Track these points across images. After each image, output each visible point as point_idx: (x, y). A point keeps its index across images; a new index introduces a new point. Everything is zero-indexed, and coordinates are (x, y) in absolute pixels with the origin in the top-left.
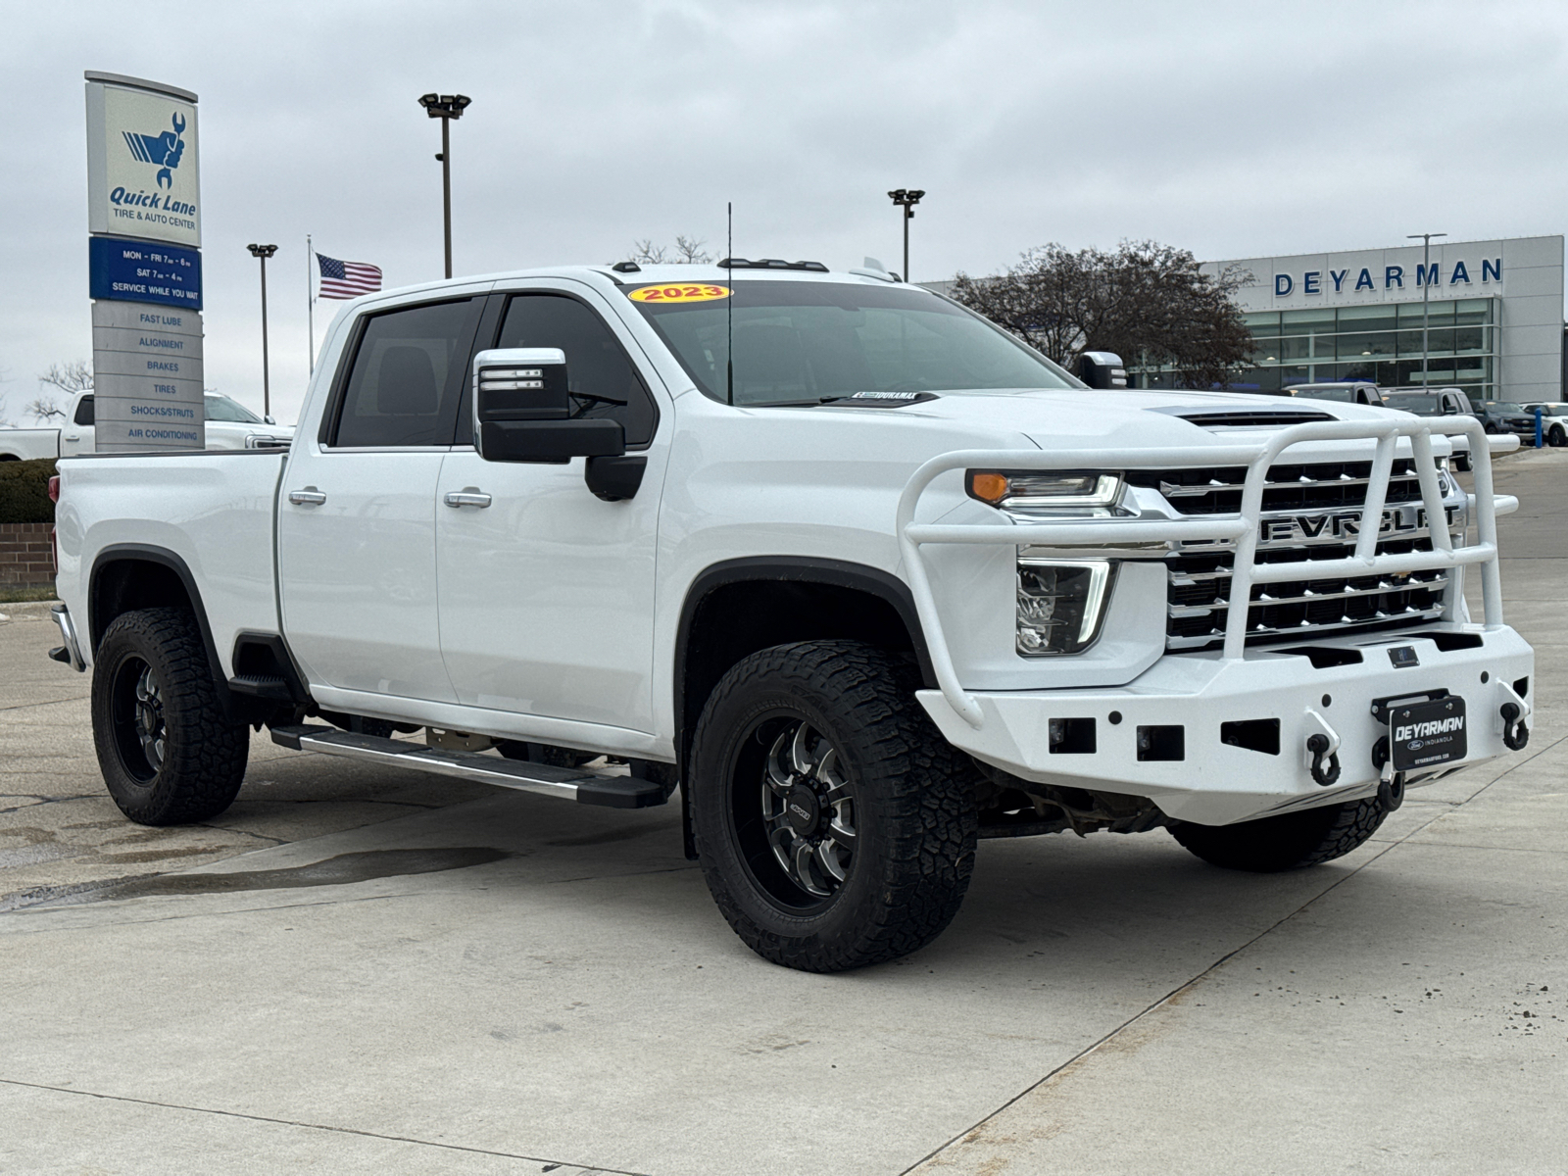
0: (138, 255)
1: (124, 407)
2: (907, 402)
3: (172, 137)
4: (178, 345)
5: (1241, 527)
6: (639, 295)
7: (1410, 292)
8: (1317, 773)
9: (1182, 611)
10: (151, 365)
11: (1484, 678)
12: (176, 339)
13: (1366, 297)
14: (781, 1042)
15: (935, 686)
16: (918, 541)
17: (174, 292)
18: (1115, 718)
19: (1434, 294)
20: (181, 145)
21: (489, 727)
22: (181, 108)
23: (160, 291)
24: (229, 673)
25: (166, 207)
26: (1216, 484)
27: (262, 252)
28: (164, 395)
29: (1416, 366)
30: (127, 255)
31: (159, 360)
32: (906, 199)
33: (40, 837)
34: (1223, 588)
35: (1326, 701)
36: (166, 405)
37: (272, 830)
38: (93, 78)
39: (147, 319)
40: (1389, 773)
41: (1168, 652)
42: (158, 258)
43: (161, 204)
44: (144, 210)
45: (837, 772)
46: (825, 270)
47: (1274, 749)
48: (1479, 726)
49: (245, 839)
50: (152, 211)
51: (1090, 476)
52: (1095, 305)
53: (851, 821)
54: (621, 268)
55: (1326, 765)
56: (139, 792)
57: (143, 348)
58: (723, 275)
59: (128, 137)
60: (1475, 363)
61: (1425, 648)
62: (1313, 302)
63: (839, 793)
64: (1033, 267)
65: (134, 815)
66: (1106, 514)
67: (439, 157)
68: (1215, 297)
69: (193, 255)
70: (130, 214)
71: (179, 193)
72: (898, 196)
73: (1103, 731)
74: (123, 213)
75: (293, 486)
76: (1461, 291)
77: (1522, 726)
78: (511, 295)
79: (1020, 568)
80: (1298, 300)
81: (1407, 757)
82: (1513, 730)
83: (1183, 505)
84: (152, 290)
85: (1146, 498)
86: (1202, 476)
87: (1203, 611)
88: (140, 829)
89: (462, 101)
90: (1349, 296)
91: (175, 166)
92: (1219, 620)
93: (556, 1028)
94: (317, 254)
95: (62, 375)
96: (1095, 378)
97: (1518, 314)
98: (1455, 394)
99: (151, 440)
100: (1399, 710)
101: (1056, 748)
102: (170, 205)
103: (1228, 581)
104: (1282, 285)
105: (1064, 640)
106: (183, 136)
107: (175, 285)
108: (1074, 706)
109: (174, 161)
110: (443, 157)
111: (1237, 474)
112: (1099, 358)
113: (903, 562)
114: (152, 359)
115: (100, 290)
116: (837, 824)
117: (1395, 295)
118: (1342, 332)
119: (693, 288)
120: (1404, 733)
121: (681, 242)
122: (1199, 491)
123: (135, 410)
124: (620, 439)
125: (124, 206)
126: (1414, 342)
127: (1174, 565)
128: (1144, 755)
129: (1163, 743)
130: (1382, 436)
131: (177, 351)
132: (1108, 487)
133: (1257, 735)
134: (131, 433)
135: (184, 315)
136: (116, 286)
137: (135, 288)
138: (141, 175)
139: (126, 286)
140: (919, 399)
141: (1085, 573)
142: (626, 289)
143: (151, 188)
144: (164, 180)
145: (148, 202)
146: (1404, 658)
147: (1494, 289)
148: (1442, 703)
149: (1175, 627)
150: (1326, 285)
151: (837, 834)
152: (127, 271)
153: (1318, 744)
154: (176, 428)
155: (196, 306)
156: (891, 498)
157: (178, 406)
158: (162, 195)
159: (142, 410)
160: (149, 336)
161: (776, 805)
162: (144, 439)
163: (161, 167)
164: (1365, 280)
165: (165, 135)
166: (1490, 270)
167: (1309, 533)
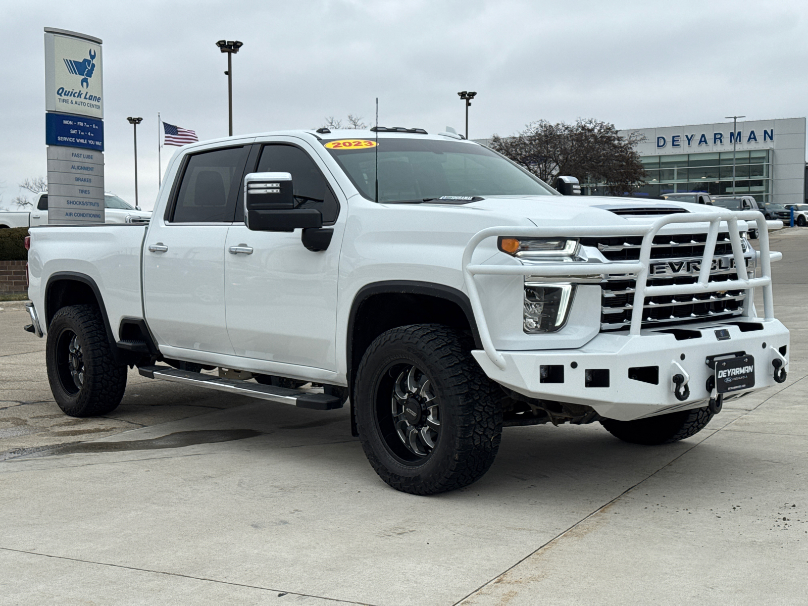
0: (71, 123)
1: (63, 201)
2: (468, 202)
3: (89, 62)
4: (91, 169)
5: (639, 267)
6: (330, 145)
7: (727, 146)
8: (677, 394)
9: (609, 310)
10: (77, 179)
11: (764, 345)
12: (91, 166)
13: (704, 149)
14: (401, 531)
15: (481, 348)
16: (473, 273)
17: (89, 141)
18: (574, 365)
19: (739, 147)
20: (93, 66)
21: (250, 367)
22: (94, 47)
23: (82, 141)
24: (117, 338)
25: (85, 98)
26: (627, 245)
27: (135, 121)
28: (84, 195)
29: (729, 184)
30: (65, 122)
31: (81, 177)
32: (467, 96)
33: (19, 422)
34: (630, 299)
35: (683, 357)
36: (85, 200)
37: (139, 420)
38: (49, 31)
39: (75, 156)
40: (715, 394)
41: (602, 331)
42: (81, 124)
43: (83, 96)
44: (75, 99)
45: (431, 392)
46: (426, 133)
47: (655, 382)
48: (761, 370)
50: (79, 100)
51: (562, 241)
52: (564, 152)
53: (437, 417)
54: (321, 131)
55: (682, 390)
56: (70, 399)
57: (73, 171)
58: (373, 135)
59: (66, 61)
60: (760, 183)
61: (734, 331)
62: (677, 151)
63: (432, 403)
64: (532, 132)
65: (68, 411)
66: (570, 260)
68: (626, 148)
69: (99, 123)
70: (67, 101)
71: (92, 90)
72: (463, 95)
73: (568, 372)
74: (64, 101)
75: (151, 243)
76: (753, 146)
77: (783, 370)
78: (264, 145)
79: (525, 287)
80: (669, 150)
81: (724, 386)
82: (778, 373)
83: (610, 256)
84: (78, 140)
85: (591, 252)
86: (619, 241)
87: (619, 310)
88: (70, 419)
89: (238, 44)
90: (695, 148)
91: (90, 77)
92: (628, 315)
93: (285, 523)
95: (31, 184)
96: (565, 190)
97: (782, 158)
98: (749, 199)
99: (77, 218)
100: (720, 362)
101: (543, 380)
102: (88, 97)
103: (632, 295)
104: (660, 142)
105: (548, 325)
106: (94, 61)
107: (89, 138)
108: (553, 359)
109: (90, 74)
111: (638, 240)
112: (567, 179)
113: (465, 283)
114: (78, 176)
115: (51, 140)
116: (430, 419)
117: (718, 148)
118: (691, 167)
119: (358, 142)
120: (722, 374)
121: (350, 118)
122: (618, 248)
123: (69, 203)
124: (320, 220)
125: (64, 97)
126: (728, 172)
127: (605, 286)
128: (589, 384)
129: (598, 378)
130: (713, 221)
131: (90, 172)
132: (571, 246)
133: (648, 374)
134: (67, 214)
135: (95, 154)
136: (59, 138)
137: (69, 139)
138: (73, 81)
139: (65, 139)
140: (474, 200)
141: (559, 290)
142: (323, 142)
143: (78, 88)
144: (85, 84)
145: (76, 95)
146: (723, 335)
147: (769, 145)
148: (742, 359)
149: (605, 318)
150: (683, 142)
151: (430, 424)
152: (65, 131)
153: (678, 379)
154: (86, 212)
155: (101, 149)
156: (459, 251)
157: (91, 200)
158: (84, 91)
159: (72, 202)
160: (76, 164)
161: (399, 409)
162: (73, 217)
163: (83, 77)
164: (703, 140)
165: (85, 60)
166: (768, 135)
167: (674, 270)
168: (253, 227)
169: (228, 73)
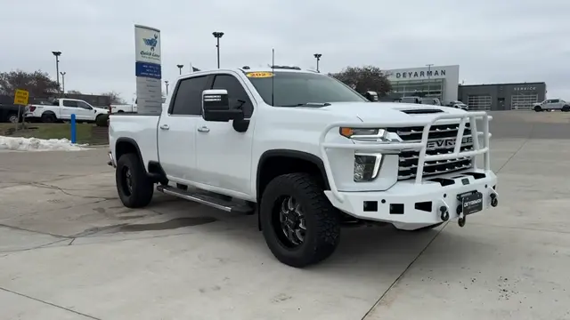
0: (147, 66)
1: (144, 101)
2: (322, 106)
3: (154, 40)
4: (156, 86)
5: (422, 145)
6: (249, 75)
7: (426, 77)
8: (442, 217)
9: (403, 169)
10: (150, 91)
11: (486, 186)
13: (416, 78)
14: (283, 297)
15: (330, 189)
16: (325, 148)
17: (155, 75)
18: (384, 201)
19: (431, 77)
20: (156, 42)
22: (157, 33)
24: (147, 171)
26: (413, 131)
27: (181, 67)
28: (153, 98)
29: (427, 93)
30: (144, 66)
32: (318, 56)
33: (101, 210)
34: (416, 162)
35: (445, 196)
37: (159, 210)
38: (136, 26)
39: (148, 81)
40: (462, 216)
41: (398, 180)
42: (151, 67)
44: (148, 56)
45: (301, 210)
46: (299, 69)
47: (429, 210)
48: (485, 201)
49: (153, 213)
50: (150, 56)
51: (376, 130)
52: (358, 79)
53: (305, 225)
54: (245, 68)
55: (445, 215)
56: (127, 199)
57: (148, 87)
58: (271, 70)
59: (144, 39)
60: (439, 93)
61: (471, 178)
62: (405, 79)
63: (302, 217)
64: (344, 72)
65: (126, 205)
66: (381, 140)
69: (159, 66)
70: (145, 57)
71: (156, 52)
72: (316, 55)
73: (380, 205)
74: (143, 57)
75: (161, 125)
76: (436, 77)
77: (496, 200)
78: (216, 75)
79: (356, 156)
80: (402, 78)
81: (467, 212)
82: (494, 201)
83: (404, 138)
84: (150, 74)
85: (394, 135)
86: (409, 129)
87: (408, 168)
88: (126, 208)
89: (223, 34)
90: (412, 78)
92: (414, 171)
93: (219, 288)
96: (371, 99)
97: (449, 82)
98: (436, 99)
100: (465, 198)
101: (365, 209)
102: (154, 55)
103: (417, 160)
104: (398, 75)
105: (367, 176)
106: (157, 40)
107: (155, 73)
108: (371, 197)
109: (155, 45)
111: (421, 128)
113: (321, 153)
115: (138, 74)
116: (301, 225)
117: (422, 78)
118: (411, 85)
119: (264, 73)
120: (466, 204)
122: (408, 133)
124: (243, 115)
125: (143, 55)
126: (426, 87)
127: (401, 155)
128: (392, 212)
129: (397, 209)
131: (155, 88)
132: (381, 133)
133: (425, 206)
135: (157, 80)
138: (147, 49)
139: (144, 73)
140: (326, 105)
141: (374, 158)
142: (246, 74)
143: (150, 51)
144: (152, 49)
146: (466, 182)
147: (443, 76)
148: (475, 194)
149: (400, 173)
150: (408, 75)
151: (301, 228)
152: (144, 70)
153: (443, 209)
154: (153, 105)
155: (160, 78)
156: (318, 134)
158: (152, 53)
159: (147, 101)
160: (149, 84)
161: (284, 219)
163: (152, 46)
164: (416, 75)
166: (443, 73)
167: (439, 145)
168: (206, 119)
169: (218, 46)
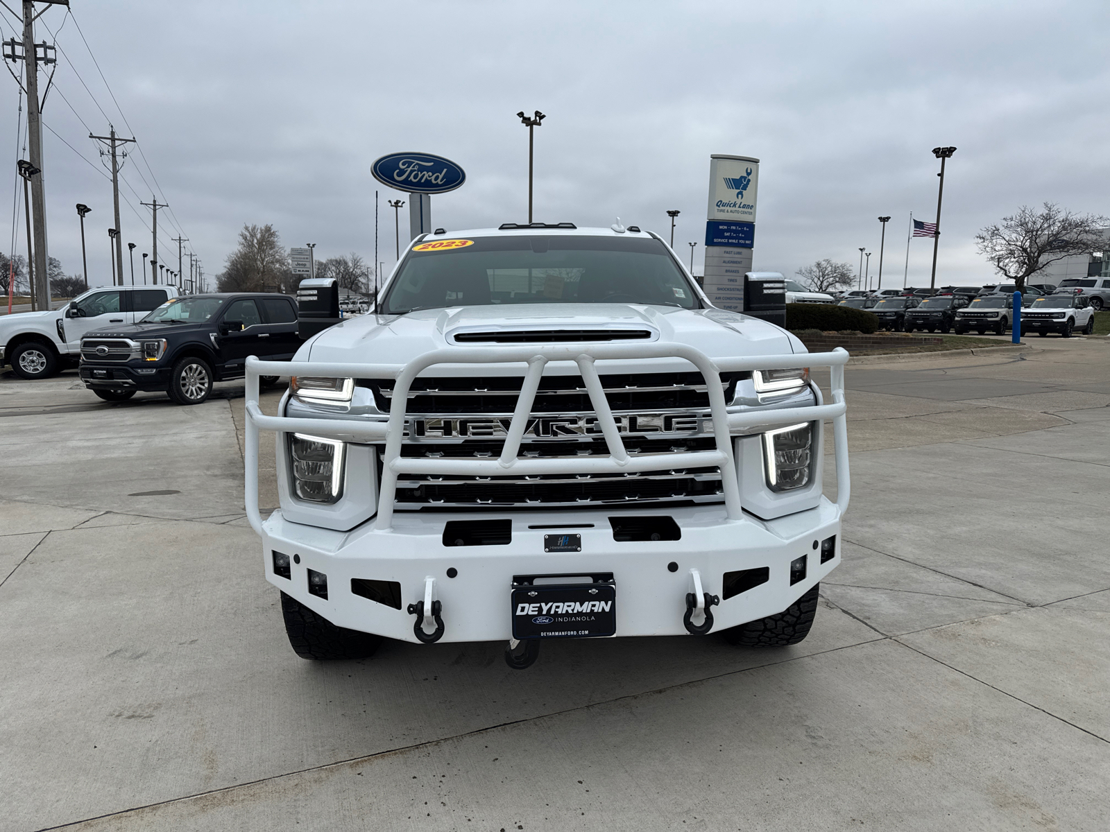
0: (726, 227)
3: (745, 178)
4: (740, 262)
6: (416, 248)
10: (727, 271)
11: (673, 567)
12: (739, 260)
17: (740, 241)
20: (749, 180)
22: (751, 166)
23: (734, 241)
25: (739, 207)
27: (884, 220)
28: (732, 283)
30: (721, 227)
31: (731, 269)
35: (452, 573)
36: (732, 287)
38: (714, 157)
39: (727, 253)
42: (734, 228)
43: (737, 206)
44: (729, 209)
46: (574, 227)
50: (734, 209)
57: (724, 264)
59: (726, 179)
61: (597, 537)
67: (939, 175)
69: (751, 226)
70: (723, 211)
71: (746, 200)
74: (721, 211)
84: (730, 241)
89: (952, 149)
91: (745, 190)
94: (914, 220)
95: (803, 271)
99: (725, 301)
102: (741, 206)
106: (750, 177)
107: (742, 238)
109: (745, 188)
110: (941, 175)
114: (728, 269)
115: (709, 242)
119: (452, 242)
120: (527, 609)
123: (719, 289)
125: (721, 208)
131: (739, 265)
132: (348, 388)
134: (716, 298)
135: (744, 251)
136: (715, 240)
137: (723, 240)
138: (730, 195)
139: (719, 240)
143: (734, 199)
144: (740, 196)
145: (732, 205)
146: (562, 544)
152: (720, 234)
154: (733, 296)
155: (751, 246)
157: (737, 287)
158: (738, 202)
159: (721, 289)
160: (727, 260)
162: (722, 301)
163: (739, 191)
165: (742, 177)
